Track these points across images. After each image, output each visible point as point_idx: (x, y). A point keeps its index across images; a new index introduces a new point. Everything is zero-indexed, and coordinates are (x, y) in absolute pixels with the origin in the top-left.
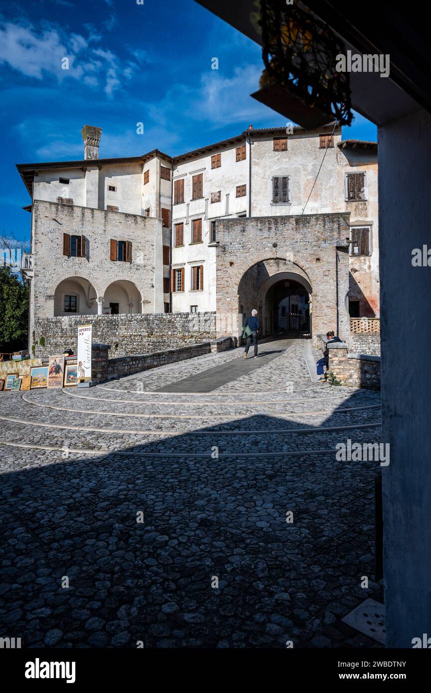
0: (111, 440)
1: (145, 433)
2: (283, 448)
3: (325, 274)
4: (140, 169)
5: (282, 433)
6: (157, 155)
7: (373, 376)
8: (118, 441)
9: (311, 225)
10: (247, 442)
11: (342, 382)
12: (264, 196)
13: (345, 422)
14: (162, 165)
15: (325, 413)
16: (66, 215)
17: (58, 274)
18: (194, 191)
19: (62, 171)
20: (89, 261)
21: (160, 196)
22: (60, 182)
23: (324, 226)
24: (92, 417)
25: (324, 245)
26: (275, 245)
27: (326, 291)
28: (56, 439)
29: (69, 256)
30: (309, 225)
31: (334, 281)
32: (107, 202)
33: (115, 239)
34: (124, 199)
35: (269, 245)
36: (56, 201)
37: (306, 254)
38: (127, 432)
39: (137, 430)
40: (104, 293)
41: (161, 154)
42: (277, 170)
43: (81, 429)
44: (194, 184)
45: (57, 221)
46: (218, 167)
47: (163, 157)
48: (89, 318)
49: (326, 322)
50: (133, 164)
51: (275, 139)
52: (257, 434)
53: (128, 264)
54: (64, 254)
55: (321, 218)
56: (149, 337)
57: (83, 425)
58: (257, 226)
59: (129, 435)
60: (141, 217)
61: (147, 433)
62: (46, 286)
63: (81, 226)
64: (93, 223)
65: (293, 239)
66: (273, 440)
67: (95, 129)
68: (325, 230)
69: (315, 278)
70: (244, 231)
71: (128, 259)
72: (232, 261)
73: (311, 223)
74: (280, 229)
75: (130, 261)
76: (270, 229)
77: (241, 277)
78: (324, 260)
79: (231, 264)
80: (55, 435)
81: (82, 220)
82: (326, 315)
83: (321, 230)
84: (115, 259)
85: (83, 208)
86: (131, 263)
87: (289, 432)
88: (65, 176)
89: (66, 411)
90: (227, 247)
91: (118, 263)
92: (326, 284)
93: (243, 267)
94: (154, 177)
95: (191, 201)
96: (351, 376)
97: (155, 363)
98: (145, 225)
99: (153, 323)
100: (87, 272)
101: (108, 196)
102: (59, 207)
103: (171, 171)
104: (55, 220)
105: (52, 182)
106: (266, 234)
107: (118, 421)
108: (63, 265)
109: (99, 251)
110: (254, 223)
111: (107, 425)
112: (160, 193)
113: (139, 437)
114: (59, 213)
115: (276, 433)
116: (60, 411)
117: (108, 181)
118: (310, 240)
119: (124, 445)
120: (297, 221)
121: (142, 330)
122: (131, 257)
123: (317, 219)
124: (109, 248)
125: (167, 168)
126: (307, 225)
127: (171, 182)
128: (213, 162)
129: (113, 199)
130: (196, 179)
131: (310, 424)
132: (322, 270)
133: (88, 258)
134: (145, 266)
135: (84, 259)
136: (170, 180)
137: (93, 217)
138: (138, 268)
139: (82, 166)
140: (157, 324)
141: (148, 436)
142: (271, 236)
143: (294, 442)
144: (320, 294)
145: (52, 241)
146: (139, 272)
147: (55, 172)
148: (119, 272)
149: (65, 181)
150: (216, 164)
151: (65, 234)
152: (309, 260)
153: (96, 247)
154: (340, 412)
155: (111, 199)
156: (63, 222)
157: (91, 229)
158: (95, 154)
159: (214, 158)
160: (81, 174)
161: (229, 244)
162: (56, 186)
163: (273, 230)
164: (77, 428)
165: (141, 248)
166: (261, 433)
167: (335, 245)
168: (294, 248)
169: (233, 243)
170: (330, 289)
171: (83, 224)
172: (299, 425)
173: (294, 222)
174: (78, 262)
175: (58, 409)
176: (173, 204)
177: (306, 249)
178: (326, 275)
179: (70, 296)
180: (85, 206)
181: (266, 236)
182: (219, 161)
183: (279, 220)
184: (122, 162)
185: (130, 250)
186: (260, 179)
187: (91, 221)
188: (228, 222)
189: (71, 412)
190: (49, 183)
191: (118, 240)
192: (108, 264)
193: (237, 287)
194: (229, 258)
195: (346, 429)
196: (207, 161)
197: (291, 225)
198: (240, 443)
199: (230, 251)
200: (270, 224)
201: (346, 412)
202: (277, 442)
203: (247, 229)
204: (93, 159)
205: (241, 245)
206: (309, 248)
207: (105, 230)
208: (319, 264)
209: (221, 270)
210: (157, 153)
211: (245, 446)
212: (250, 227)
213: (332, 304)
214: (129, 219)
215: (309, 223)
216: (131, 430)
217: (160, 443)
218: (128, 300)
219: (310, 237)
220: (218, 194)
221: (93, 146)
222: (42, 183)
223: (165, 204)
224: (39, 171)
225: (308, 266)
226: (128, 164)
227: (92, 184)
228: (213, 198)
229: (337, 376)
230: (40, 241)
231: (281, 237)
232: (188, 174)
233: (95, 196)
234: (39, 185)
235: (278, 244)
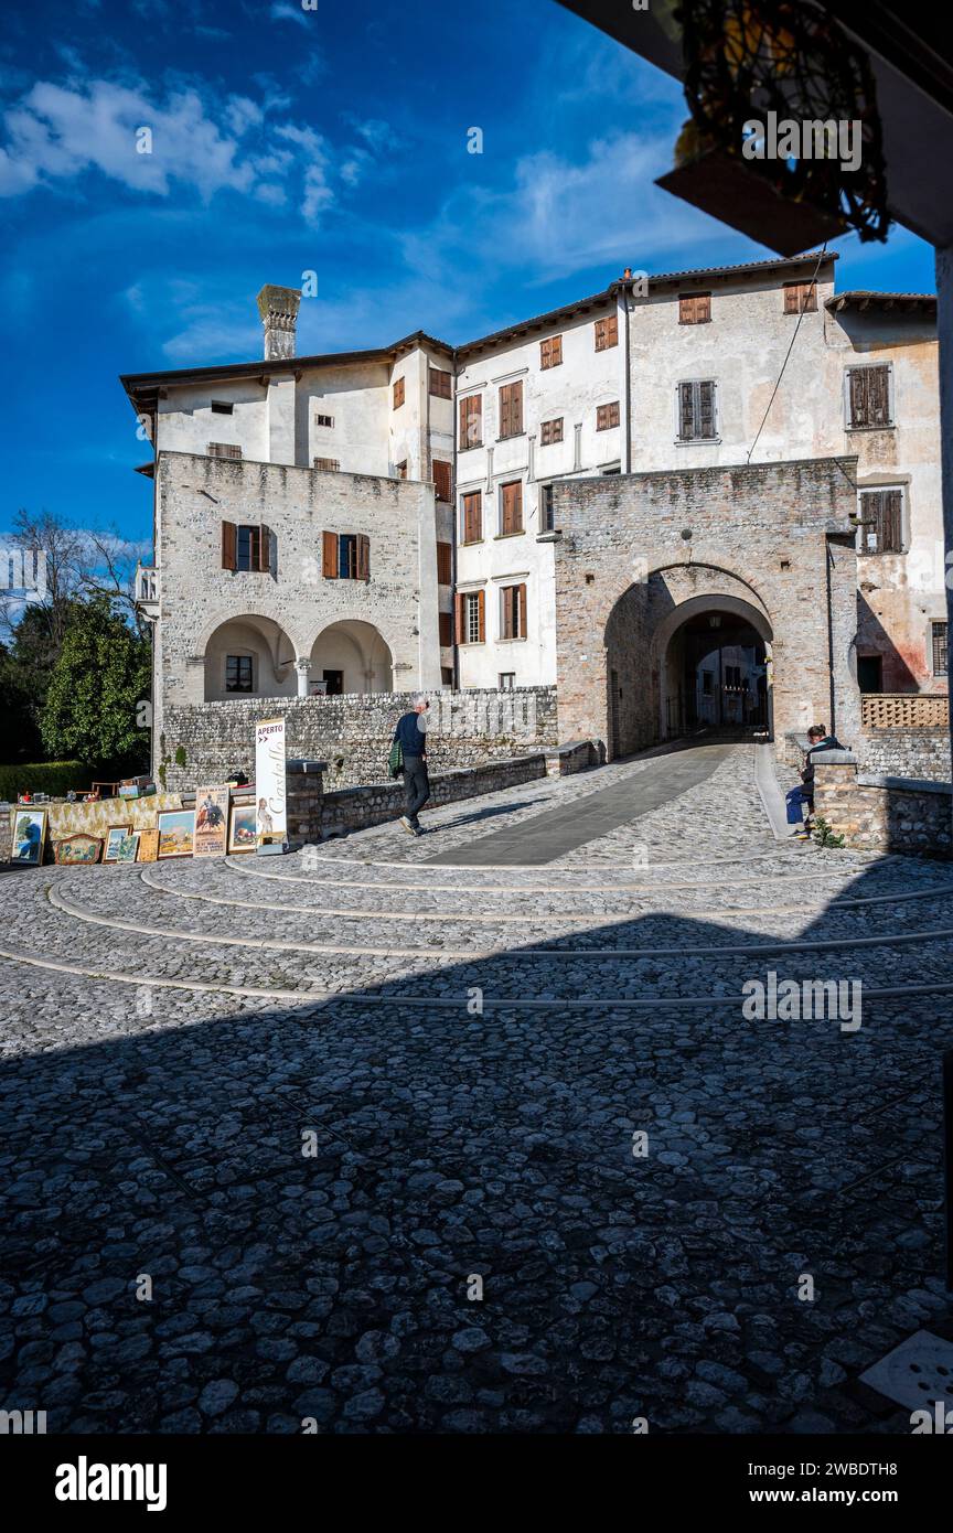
0: (333, 968)
1: (406, 953)
2: (715, 988)
3: (801, 597)
4: (385, 375)
5: (710, 954)
6: (420, 344)
7: (918, 826)
8: (348, 971)
9: (768, 486)
10: (631, 975)
11: (846, 840)
12: (659, 425)
13: (853, 929)
14: (432, 365)
15: (808, 909)
16: (228, 482)
17: (213, 610)
18: (504, 421)
19: (217, 386)
20: (276, 580)
21: (429, 435)
22: (214, 411)
23: (798, 489)
24: (290, 918)
25: (798, 531)
26: (687, 535)
27: (804, 634)
28: (214, 967)
29: (235, 571)
30: (764, 487)
31: (822, 612)
32: (315, 451)
33: (332, 530)
34: (351, 443)
35: (673, 534)
36: (205, 452)
37: (755, 551)
38: (366, 951)
39: (388, 947)
40: (310, 649)
41: (430, 340)
42: (688, 366)
43: (267, 945)
44: (503, 404)
45: (207, 495)
46: (555, 365)
47: (435, 347)
48: (279, 705)
49: (802, 704)
50: (369, 365)
51: (682, 297)
52: (653, 957)
53: (361, 585)
54: (224, 567)
55: (791, 470)
57: (272, 937)
58: (646, 492)
59: (372, 959)
60: (389, 480)
61: (412, 953)
62: (187, 636)
63: (258, 505)
64: (285, 496)
65: (728, 519)
66: (691, 971)
67: (286, 292)
68: (799, 497)
69: (778, 607)
70: (616, 504)
71: (361, 573)
72: (592, 573)
73: (768, 482)
74: (697, 497)
75: (367, 578)
76: (674, 498)
77: (610, 606)
78: (800, 564)
79: (589, 578)
80: (213, 959)
81: (262, 491)
82: (805, 689)
83: (791, 498)
84: (334, 575)
85: (264, 465)
86: (368, 582)
87: (728, 952)
88: (223, 397)
89: (235, 906)
90: (579, 541)
91: (341, 582)
92: (805, 618)
93: (616, 586)
94: (415, 391)
95: (497, 441)
96: (866, 826)
98: (397, 499)
100: (273, 603)
101: (317, 437)
102: (213, 464)
103: (453, 378)
104: (203, 492)
105: (196, 412)
106: (665, 509)
107: (346, 928)
108: (224, 589)
109: (299, 556)
110: (638, 487)
111: (324, 936)
112: (428, 427)
113: (393, 962)
114: (213, 477)
115: (697, 954)
116: (222, 906)
117: (316, 406)
118: (765, 522)
119: (361, 980)
120: (736, 480)
122: (368, 569)
123: (782, 473)
124: (321, 551)
125: (443, 372)
126: (759, 487)
127: (452, 402)
128: (545, 355)
129: (326, 444)
130: (507, 392)
131: (774, 933)
132: (794, 589)
133: (275, 575)
134: (398, 588)
135: (266, 576)
136: (449, 398)
137: (284, 484)
138: (384, 592)
139: (259, 375)
141: (412, 962)
142: (679, 514)
143: (739, 975)
144: (791, 642)
145: (198, 539)
146: (385, 601)
147: (201, 389)
148: (346, 602)
149: (223, 409)
150: (551, 359)
151: (224, 522)
152: (765, 565)
153: (291, 549)
154: (842, 907)
155: (322, 444)
156: (221, 496)
157: (279, 509)
158: (286, 348)
159: (546, 345)
160: (259, 391)
161: (583, 535)
162: (204, 420)
163: (682, 500)
164: (258, 944)
165: (389, 549)
166: (665, 955)
167: (824, 530)
168: (729, 540)
169: (591, 533)
170: (814, 631)
171: (263, 500)
172: (749, 936)
173: (730, 482)
174: (255, 583)
175: (218, 901)
176: (458, 450)
177: (758, 541)
178: (804, 599)
179: (239, 658)
180: (268, 461)
181: (666, 515)
182: (557, 351)
183: (695, 478)
184: (345, 363)
185: (365, 554)
186: (649, 388)
187: (280, 492)
188: (581, 486)
189: (246, 909)
190: (190, 413)
191: (339, 533)
192: (320, 585)
193: (601, 630)
194: (584, 566)
196: (531, 352)
197: (722, 489)
198: (618, 976)
199: (585, 550)
200: (674, 488)
201: (855, 907)
202: (700, 974)
203: (623, 499)
204: (282, 356)
205: (610, 537)
206: (765, 539)
207: (311, 513)
208: (786, 574)
209: (566, 593)
210: (421, 340)
211: (627, 983)
212: (629, 496)
213: (818, 664)
214: (363, 485)
215: (762, 482)
216: (375, 947)
217: (438, 976)
218: (363, 665)
219: (766, 514)
220: (558, 425)
221: (282, 329)
222: (174, 415)
223: (440, 452)
224: (169, 389)
225: (761, 580)
226: (357, 366)
227: (282, 414)
228: (545, 433)
229: (834, 826)
230: (173, 539)
231: (700, 515)
232: (490, 383)
233: (290, 438)
234: (168, 418)
235: (694, 531)
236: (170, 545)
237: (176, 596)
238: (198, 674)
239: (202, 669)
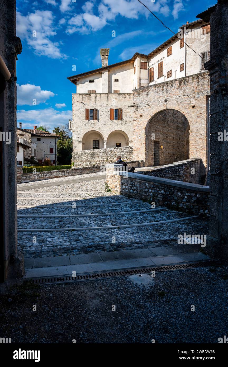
3: (198, 116)
4: (132, 66)
6: (138, 56)
9: (189, 83)
12: (195, 67)
14: (141, 61)
16: (87, 99)
17: (84, 130)
18: (159, 73)
19: (90, 76)
20: (99, 122)
21: (140, 80)
22: (89, 82)
23: (198, 83)
25: (198, 96)
26: (166, 101)
27: (199, 128)
29: (89, 120)
30: (188, 83)
31: (204, 120)
32: (114, 88)
33: (113, 108)
34: (123, 85)
35: (162, 101)
36: (87, 93)
37: (185, 103)
40: (107, 138)
41: (140, 55)
44: (159, 68)
45: (83, 103)
46: (170, 55)
47: (142, 56)
48: (86, 152)
49: (198, 150)
50: (128, 64)
51: (202, 27)
53: (120, 121)
54: (86, 120)
55: (196, 77)
58: (156, 90)
60: (128, 94)
62: (78, 136)
63: (95, 104)
64: (101, 101)
65: (177, 95)
67: (106, 49)
68: (198, 85)
69: (191, 120)
70: (148, 94)
71: (120, 118)
72: (142, 114)
73: (189, 82)
74: (169, 89)
75: (121, 119)
76: (163, 90)
77: (146, 123)
78: (198, 106)
79: (141, 116)
81: (95, 100)
82: (199, 145)
83: (196, 86)
84: (113, 119)
85: (100, 94)
86: (122, 120)
88: (91, 79)
90: (139, 106)
91: (115, 121)
92: (199, 123)
93: (147, 117)
94: (138, 68)
95: (157, 79)
98: (130, 98)
99: (108, 154)
100: (98, 127)
101: (114, 85)
102: (84, 95)
103: (148, 64)
104: (82, 102)
105: (85, 83)
106: (160, 94)
108: (86, 125)
109: (104, 115)
110: (153, 89)
112: (140, 78)
114: (84, 98)
117: (114, 77)
118: (188, 94)
120: (180, 83)
122: (122, 117)
123: (193, 78)
124: (110, 114)
125: (145, 62)
126: (187, 84)
127: (147, 70)
128: (168, 52)
129: (117, 86)
130: (160, 65)
132: (196, 114)
133: (98, 120)
134: (130, 121)
135: (96, 121)
136: (147, 69)
137: (101, 98)
138: (126, 123)
139: (99, 71)
142: (163, 95)
144: (195, 131)
145: (80, 114)
146: (126, 125)
147: (86, 77)
148: (116, 126)
149: (91, 81)
150: (170, 53)
151: (86, 109)
152: (187, 108)
153: (103, 114)
155: (116, 86)
156: (86, 103)
157: (99, 104)
158: (106, 64)
159: (169, 49)
160: (99, 75)
161: (140, 104)
162: (87, 85)
163: (165, 91)
165: (128, 111)
167: (206, 94)
168: (178, 101)
169: (142, 103)
170: (202, 126)
171: (96, 102)
173: (178, 83)
174: (94, 123)
176: (149, 83)
177: (186, 100)
178: (199, 117)
179: (96, 141)
181: (160, 96)
182: (171, 51)
183: (168, 84)
184: (121, 65)
185: (121, 113)
186: (192, 56)
187: (100, 100)
188: (139, 90)
190: (84, 83)
191: (114, 109)
192: (110, 122)
193: (144, 130)
194: (140, 113)
196: (165, 52)
197: (176, 86)
199: (140, 108)
200: (163, 87)
203: (149, 93)
204: (105, 66)
205: (146, 104)
206: (188, 100)
207: (107, 104)
208: (194, 110)
209: (136, 120)
210: (137, 55)
212: (151, 91)
213: (203, 137)
214: (121, 96)
215: (187, 82)
219: (189, 92)
220: (171, 72)
221: (105, 59)
222: (80, 85)
223: (144, 84)
224: (78, 79)
225: (187, 112)
226: (124, 65)
227: (105, 80)
228: (168, 75)
230: (75, 114)
231: (170, 95)
232: (156, 63)
233: (107, 86)
234: (79, 86)
235: (168, 99)
236: (74, 116)
237: (76, 127)
238: (80, 145)
239: (82, 144)
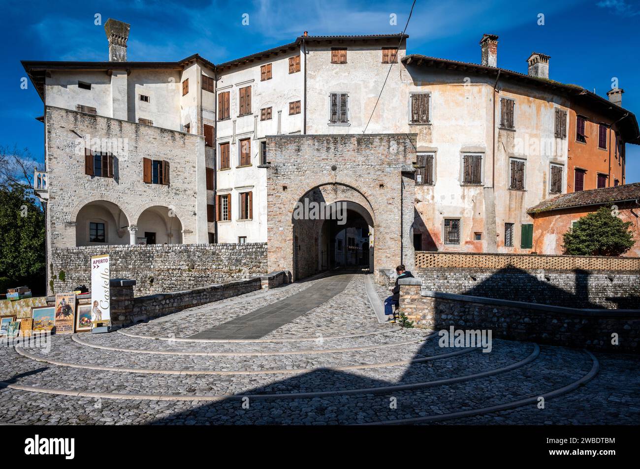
0: (122, 411)
1: (171, 399)
2: (358, 417)
3: (389, 202)
4: (178, 76)
5: (353, 394)
6: (197, 62)
7: (450, 317)
8: (131, 413)
9: (375, 146)
10: (309, 409)
11: (415, 324)
12: (320, 115)
13: (428, 375)
14: (204, 73)
15: (402, 363)
16: (87, 126)
17: (80, 197)
18: (241, 106)
19: (81, 73)
20: (118, 182)
21: (202, 110)
22: (79, 87)
24: (101, 375)
25: (388, 170)
26: (334, 168)
27: (390, 221)
28: (40, 413)
29: (93, 176)
30: (373, 146)
31: (398, 210)
32: (139, 115)
33: (148, 157)
34: (159, 112)
35: (327, 167)
36: (75, 109)
37: (368, 178)
38: (146, 398)
39: (160, 394)
40: (137, 220)
41: (202, 59)
42: (335, 85)
43: (81, 395)
44: (241, 98)
45: (76, 133)
46: (268, 79)
47: (205, 64)
49: (389, 255)
50: (169, 70)
51: (333, 49)
52: (321, 397)
53: (165, 188)
54: (86, 173)
55: (386, 138)
56: (190, 271)
57: (85, 389)
58: (314, 145)
59: (148, 403)
61: (174, 398)
62: (65, 210)
64: (121, 137)
65: (354, 161)
66: (343, 406)
67: (121, 24)
68: (389, 152)
69: (377, 207)
70: (299, 150)
71: (165, 181)
72: (286, 185)
73: (375, 144)
74: (340, 149)
75: (168, 183)
76: (328, 149)
77: (295, 203)
78: (389, 186)
79: (285, 188)
80: (42, 406)
81: (108, 133)
82: (389, 248)
83: (385, 153)
84: (150, 181)
85: (109, 119)
86: (169, 187)
87: (363, 393)
88: (86, 80)
89: (67, 367)
90: (280, 168)
91: (153, 186)
92: (391, 213)
93: (298, 193)
94: (194, 86)
95: (238, 117)
96: (424, 317)
97: (195, 302)
99: (195, 255)
100: (116, 195)
101: (140, 108)
102: (79, 116)
103: (214, 82)
104: (73, 131)
105: (68, 86)
106: (324, 154)
107: (136, 382)
108: (86, 185)
109: (130, 170)
110: (310, 142)
111: (121, 387)
112: (201, 106)
113: (162, 405)
114: (79, 123)
115: (346, 394)
116: (59, 367)
117: (140, 90)
118: (372, 164)
119: (139, 419)
120: (359, 142)
121: (182, 263)
122: (169, 180)
123: (381, 139)
124: (142, 168)
125: (209, 78)
126: (370, 146)
127: (214, 94)
128: (263, 73)
129: (145, 111)
130: (243, 92)
131: (386, 379)
132: (385, 198)
134: (185, 191)
135: (111, 180)
136: (213, 92)
137: (121, 130)
138: (178, 192)
139: (107, 70)
140: (198, 257)
141: (175, 404)
142: (330, 157)
143: (371, 407)
144: (383, 225)
145: (71, 157)
146: (177, 197)
147: (72, 73)
148: (156, 196)
149: (87, 87)
150: (267, 76)
152: (371, 186)
153: (125, 166)
154: (419, 362)
155: (143, 111)
156: (84, 134)
158: (122, 56)
159: (264, 68)
160: (106, 78)
161: (282, 165)
162: (74, 92)
163: (332, 150)
164: (76, 394)
166: (328, 395)
167: (401, 170)
168: (355, 172)
169: (286, 164)
170: (394, 219)
171: (109, 138)
172: (374, 382)
173: (356, 143)
174: (104, 183)
175: (57, 364)
176: (217, 120)
177: (369, 173)
178: (390, 204)
179: (97, 224)
180: (112, 117)
181: (324, 157)
182: (269, 72)
183: (339, 139)
184: (155, 68)
185: (167, 171)
186: (316, 94)
187: (119, 135)
188: (281, 139)
189: (74, 369)
190: (65, 86)
191: (152, 159)
192: (141, 186)
193: (290, 215)
194: (282, 182)
195: (431, 386)
196: (255, 71)
197: (352, 146)
198: (301, 411)
199: (283, 173)
200: (328, 143)
201: (426, 362)
202: (349, 408)
203: (302, 148)
204: (120, 61)
205: (295, 167)
206: (372, 172)
207: (136, 147)
208: (382, 191)
210: (196, 59)
211: (307, 416)
212: (306, 146)
213: (396, 236)
214: (166, 135)
215: (371, 143)
216: (152, 395)
217: (190, 414)
218: (167, 230)
219: (373, 160)
220: (269, 111)
221: (119, 45)
222: (56, 87)
223: (208, 120)
224: (52, 71)
225: (370, 193)
226: (163, 70)
227: (119, 92)
228: (263, 115)
229: (409, 317)
230: (55, 156)
231: (341, 159)
232: (234, 85)
233: (124, 106)
234: (52, 88)
235: (337, 166)
236: (54, 160)
237: (58, 188)
238: (72, 232)
239: (75, 229)
